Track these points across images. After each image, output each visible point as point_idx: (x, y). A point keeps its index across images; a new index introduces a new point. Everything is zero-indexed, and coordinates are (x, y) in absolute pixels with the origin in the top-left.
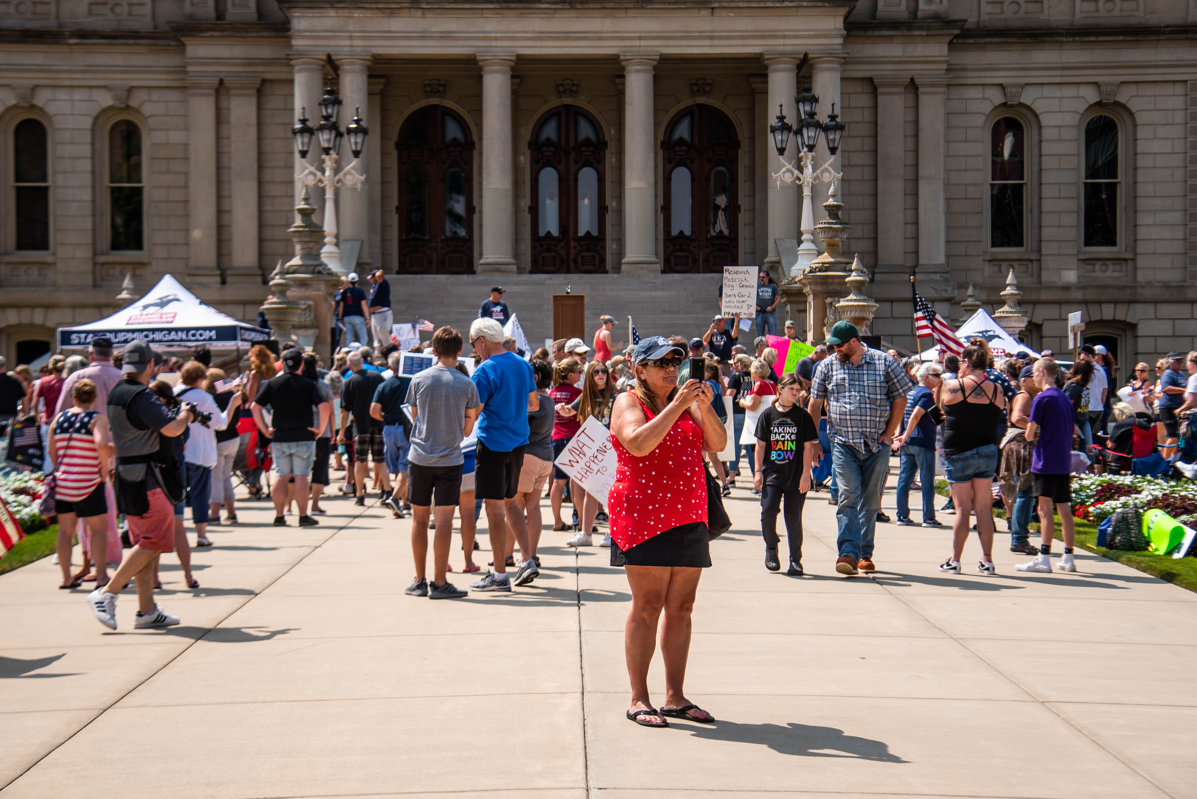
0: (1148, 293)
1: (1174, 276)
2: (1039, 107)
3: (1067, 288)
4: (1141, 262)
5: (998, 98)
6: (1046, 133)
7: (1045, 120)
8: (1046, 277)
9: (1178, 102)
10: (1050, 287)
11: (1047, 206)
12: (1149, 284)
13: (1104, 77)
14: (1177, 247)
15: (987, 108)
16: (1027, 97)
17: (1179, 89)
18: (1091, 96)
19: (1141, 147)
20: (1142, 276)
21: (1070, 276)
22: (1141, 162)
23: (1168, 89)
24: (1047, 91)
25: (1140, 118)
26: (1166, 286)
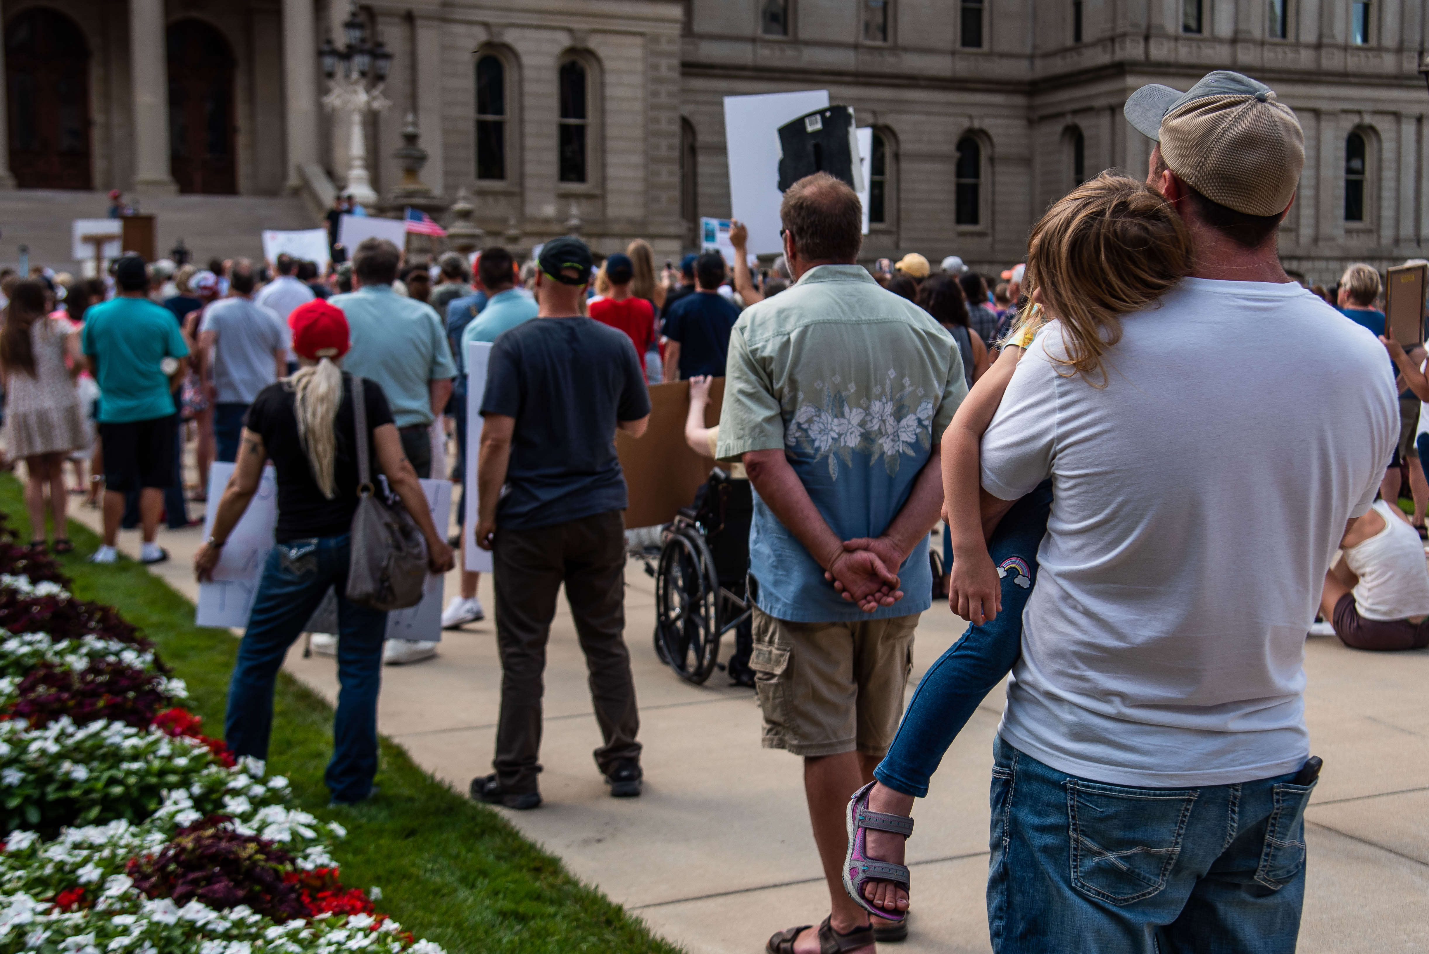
0: (616, 228)
1: (635, 212)
2: (520, 47)
3: (547, 221)
4: (611, 199)
5: (481, 35)
6: (528, 73)
7: (526, 60)
8: (530, 210)
9: (637, 52)
10: (534, 220)
11: (529, 142)
12: (617, 220)
13: (576, 24)
14: (639, 186)
15: (472, 44)
16: (510, 37)
17: (639, 40)
18: (565, 41)
19: (609, 92)
20: (612, 212)
21: (549, 210)
22: (610, 106)
23: (629, 40)
24: (528, 33)
25: (608, 65)
26: (631, 222)
